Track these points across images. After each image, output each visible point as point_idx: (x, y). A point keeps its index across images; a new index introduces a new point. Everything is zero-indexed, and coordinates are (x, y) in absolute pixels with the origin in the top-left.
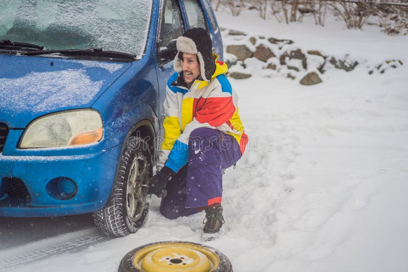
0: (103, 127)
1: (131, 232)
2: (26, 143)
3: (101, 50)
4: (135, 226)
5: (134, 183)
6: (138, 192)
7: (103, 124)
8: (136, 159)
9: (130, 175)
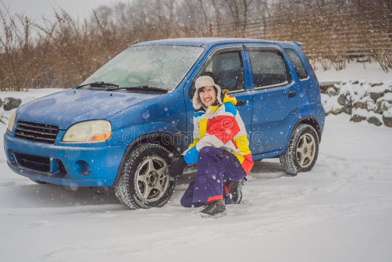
0: (112, 131)
1: (141, 208)
2: (67, 138)
3: (147, 87)
4: (147, 205)
5: (147, 174)
6: (154, 182)
7: (112, 130)
8: (149, 158)
9: (141, 168)
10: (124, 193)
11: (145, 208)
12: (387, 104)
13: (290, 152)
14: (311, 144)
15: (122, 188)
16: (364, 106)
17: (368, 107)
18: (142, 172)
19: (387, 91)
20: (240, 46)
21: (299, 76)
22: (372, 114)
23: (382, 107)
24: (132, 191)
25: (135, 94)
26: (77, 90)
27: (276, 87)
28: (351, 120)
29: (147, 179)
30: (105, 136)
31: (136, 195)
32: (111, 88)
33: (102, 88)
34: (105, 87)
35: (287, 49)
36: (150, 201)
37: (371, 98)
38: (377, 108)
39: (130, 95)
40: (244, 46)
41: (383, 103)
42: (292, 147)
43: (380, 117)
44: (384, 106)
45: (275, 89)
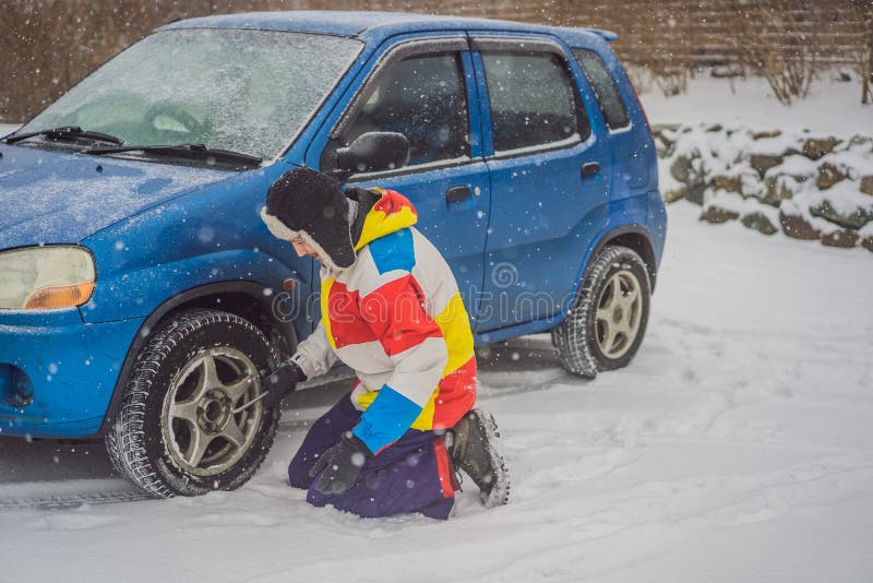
0: (96, 280)
4: (197, 485)
5: (199, 399)
6: (220, 420)
7: (96, 275)
8: (205, 354)
9: (182, 381)
10: (131, 456)
11: (190, 494)
12: (791, 184)
13: (580, 321)
14: (632, 296)
15: (126, 440)
16: (735, 185)
17: (746, 190)
18: (184, 394)
19: (790, 152)
20: (460, 38)
21: (608, 120)
22: (753, 206)
23: (779, 191)
24: (154, 450)
25: (166, 167)
26: (9, 147)
27: (552, 150)
28: (703, 218)
29: (200, 411)
30: (77, 293)
31: (166, 458)
32: (102, 146)
33: (75, 146)
34: (85, 143)
35: (579, 48)
36: (204, 472)
37: (753, 166)
38: (765, 191)
39: (154, 171)
40: (470, 40)
41: (780, 180)
42: (586, 308)
43: (772, 215)
44: (784, 188)
45: (549, 156)
